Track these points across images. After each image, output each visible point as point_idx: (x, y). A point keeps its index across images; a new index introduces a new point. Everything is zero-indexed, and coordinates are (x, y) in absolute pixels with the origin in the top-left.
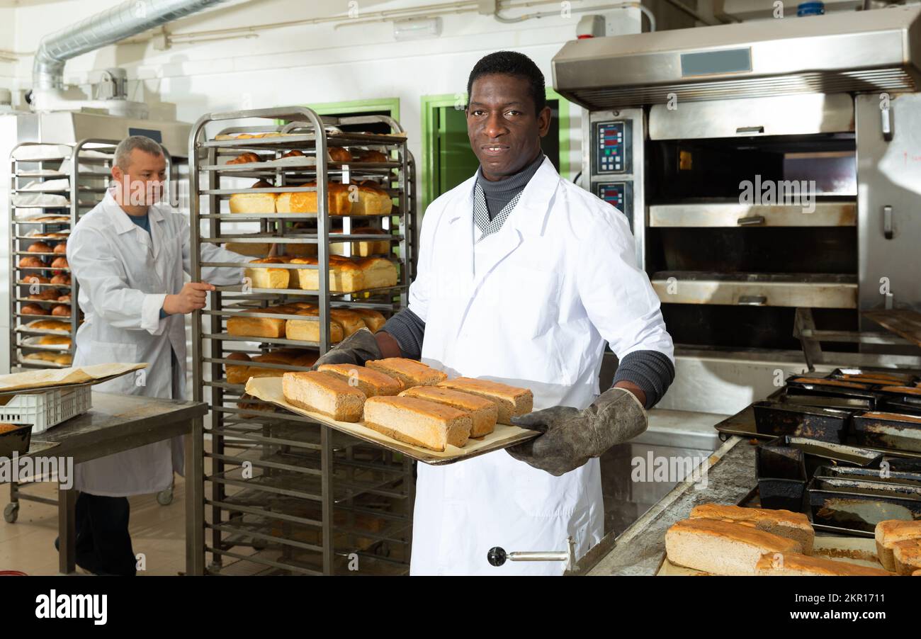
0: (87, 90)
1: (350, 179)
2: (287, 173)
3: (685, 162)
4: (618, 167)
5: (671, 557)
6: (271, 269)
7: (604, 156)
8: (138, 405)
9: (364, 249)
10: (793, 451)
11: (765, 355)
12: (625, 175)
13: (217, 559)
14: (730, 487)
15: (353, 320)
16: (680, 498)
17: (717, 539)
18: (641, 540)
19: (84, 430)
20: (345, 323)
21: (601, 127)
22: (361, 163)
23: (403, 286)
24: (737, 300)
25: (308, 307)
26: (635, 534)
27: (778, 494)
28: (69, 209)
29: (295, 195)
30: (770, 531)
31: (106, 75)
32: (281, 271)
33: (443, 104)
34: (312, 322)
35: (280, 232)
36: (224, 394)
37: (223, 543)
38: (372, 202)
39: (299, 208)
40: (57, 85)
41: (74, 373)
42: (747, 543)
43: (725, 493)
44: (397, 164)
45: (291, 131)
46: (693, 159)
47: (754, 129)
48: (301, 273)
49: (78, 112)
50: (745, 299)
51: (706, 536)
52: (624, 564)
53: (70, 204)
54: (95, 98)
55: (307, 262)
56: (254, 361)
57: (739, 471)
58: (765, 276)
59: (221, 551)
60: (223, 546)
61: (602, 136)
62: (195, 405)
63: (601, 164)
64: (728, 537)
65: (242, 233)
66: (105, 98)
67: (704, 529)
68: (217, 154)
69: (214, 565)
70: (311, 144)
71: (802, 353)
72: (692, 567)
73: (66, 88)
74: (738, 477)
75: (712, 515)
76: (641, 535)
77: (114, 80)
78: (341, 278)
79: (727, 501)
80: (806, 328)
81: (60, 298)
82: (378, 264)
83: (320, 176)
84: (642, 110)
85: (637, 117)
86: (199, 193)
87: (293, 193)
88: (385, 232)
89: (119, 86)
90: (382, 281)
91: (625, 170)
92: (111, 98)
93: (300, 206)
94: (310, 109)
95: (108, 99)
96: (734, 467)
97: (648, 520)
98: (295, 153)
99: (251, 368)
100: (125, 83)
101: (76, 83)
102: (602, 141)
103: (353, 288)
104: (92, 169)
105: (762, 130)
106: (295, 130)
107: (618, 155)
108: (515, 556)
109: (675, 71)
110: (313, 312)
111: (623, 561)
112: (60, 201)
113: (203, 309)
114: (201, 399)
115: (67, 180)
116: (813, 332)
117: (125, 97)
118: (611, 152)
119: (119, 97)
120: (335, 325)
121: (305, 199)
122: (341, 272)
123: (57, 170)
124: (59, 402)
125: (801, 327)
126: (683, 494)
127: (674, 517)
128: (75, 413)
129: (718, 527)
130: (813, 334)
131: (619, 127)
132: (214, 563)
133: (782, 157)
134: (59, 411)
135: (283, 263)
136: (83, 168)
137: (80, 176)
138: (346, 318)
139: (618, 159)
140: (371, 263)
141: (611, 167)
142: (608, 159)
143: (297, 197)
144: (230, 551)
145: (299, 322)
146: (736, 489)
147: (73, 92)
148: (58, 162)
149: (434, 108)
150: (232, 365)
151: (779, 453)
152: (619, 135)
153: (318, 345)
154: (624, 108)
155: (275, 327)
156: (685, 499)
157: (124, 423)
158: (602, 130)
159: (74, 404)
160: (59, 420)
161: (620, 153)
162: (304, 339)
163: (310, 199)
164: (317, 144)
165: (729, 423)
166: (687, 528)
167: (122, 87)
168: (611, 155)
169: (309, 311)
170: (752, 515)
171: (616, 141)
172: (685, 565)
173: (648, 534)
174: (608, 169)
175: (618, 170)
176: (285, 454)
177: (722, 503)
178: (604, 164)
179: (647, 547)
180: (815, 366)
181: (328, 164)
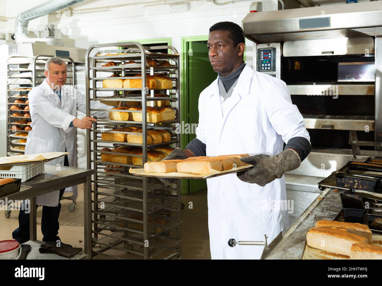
0: (37, 34)
1: (154, 73)
2: (126, 70)
3: (297, 66)
4: (269, 68)
5: (309, 243)
6: (121, 112)
7: (263, 64)
8: (64, 170)
9: (159, 103)
10: (357, 196)
11: (333, 151)
12: (272, 72)
13: (96, 236)
14: (329, 211)
15: (157, 135)
16: (308, 216)
17: (330, 237)
18: (294, 235)
19: (42, 181)
20: (153, 136)
21: (262, 51)
22: (160, 67)
23: (178, 120)
24: (321, 127)
25: (136, 129)
26: (291, 232)
27: (352, 215)
28: (32, 85)
29: (132, 80)
30: (352, 233)
31: (45, 27)
32: (126, 113)
33: (190, 40)
34: (139, 135)
35: (123, 96)
36: (98, 165)
37: (98, 229)
38: (165, 83)
39: (133, 86)
40: (25, 31)
41: (38, 157)
42: (344, 238)
43: (327, 214)
44: (175, 67)
45: (128, 52)
46: (301, 65)
47: (330, 52)
48: (133, 114)
49: (35, 43)
50: (325, 127)
51: (325, 235)
52: (288, 246)
53: (32, 83)
54: (40, 37)
55: (136, 109)
56: (113, 152)
57: (331, 204)
58: (334, 116)
59: (98, 232)
60: (98, 230)
61: (262, 55)
62: (88, 170)
63: (262, 67)
64: (335, 236)
65: (106, 96)
66: (45, 37)
67: (324, 232)
68: (96, 62)
69: (95, 238)
70: (139, 58)
71: (351, 150)
72: (319, 248)
73: (28, 33)
74: (331, 207)
75: (326, 225)
76: (293, 233)
77: (49, 29)
78: (152, 117)
79: (328, 218)
80: (353, 140)
81: (28, 123)
82: (167, 110)
83: (143, 72)
84: (280, 43)
85: (278, 46)
86: (90, 79)
87: (131, 79)
88: (168, 96)
89: (51, 32)
90: (168, 118)
91: (272, 70)
92: (48, 37)
93: (134, 85)
94: (138, 42)
95: (46, 38)
96: (329, 202)
97: (295, 226)
98: (132, 62)
99: (112, 155)
100: (54, 31)
101: (32, 31)
102: (262, 57)
103: (157, 121)
104: (42, 68)
105: (333, 53)
106: (130, 52)
107: (269, 63)
108: (240, 243)
109: (296, 27)
110: (139, 131)
111: (287, 245)
112: (28, 82)
113: (91, 129)
114: (90, 168)
115: (31, 72)
116: (357, 141)
117: (54, 37)
118: (266, 62)
119: (51, 37)
120: (149, 137)
121: (136, 82)
122: (152, 114)
123: (27, 68)
124: (31, 169)
125: (351, 139)
126: (309, 214)
127: (306, 225)
128: (38, 174)
129: (330, 231)
130: (357, 143)
131: (270, 51)
132: (95, 237)
133: (337, 64)
134: (31, 173)
135: (126, 110)
136: (38, 68)
137: (36, 71)
138: (153, 134)
139: (269, 65)
140: (164, 110)
141: (266, 68)
142: (264, 65)
143: (133, 81)
144: (101, 232)
145: (133, 135)
146: (332, 212)
147: (31, 34)
148: (27, 65)
149: (186, 42)
150: (103, 154)
151: (350, 196)
152: (270, 54)
153: (142, 145)
154: (272, 43)
155: (122, 137)
156: (310, 217)
157: (59, 178)
158: (262, 52)
159: (37, 170)
160: (32, 177)
161: (270, 62)
162: (136, 143)
163: (138, 82)
164: (142, 58)
165: (324, 182)
166: (316, 231)
167: (53, 32)
168: (266, 63)
169: (137, 130)
170: (344, 225)
171: (268, 57)
172: (315, 247)
173: (296, 233)
174: (264, 69)
175: (269, 70)
176: (125, 191)
177: (326, 219)
178: (263, 67)
179: (297, 239)
180: (356, 156)
181: (147, 67)
